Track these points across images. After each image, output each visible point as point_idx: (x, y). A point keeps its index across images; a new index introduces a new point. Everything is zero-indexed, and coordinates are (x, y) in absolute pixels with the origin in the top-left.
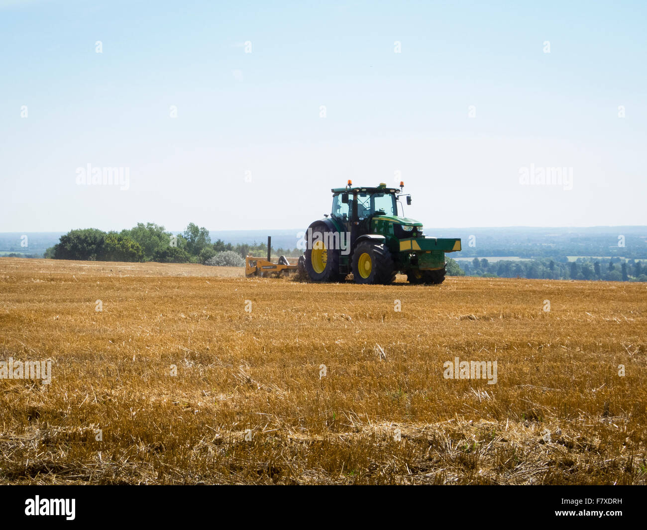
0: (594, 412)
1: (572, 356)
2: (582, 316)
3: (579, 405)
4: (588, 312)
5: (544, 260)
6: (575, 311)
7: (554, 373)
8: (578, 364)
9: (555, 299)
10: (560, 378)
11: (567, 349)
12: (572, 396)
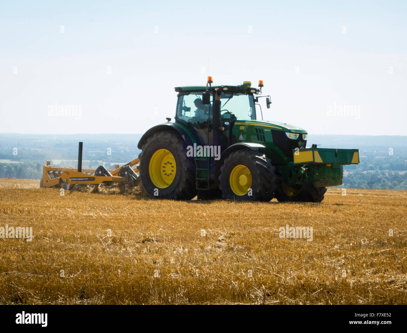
0: (72, 295)
1: (53, 246)
2: (63, 211)
3: (58, 289)
4: (69, 208)
5: (32, 162)
6: (57, 207)
7: (38, 261)
8: (58, 253)
9: (40, 196)
10: (43, 266)
11: (49, 240)
12: (52, 282)
